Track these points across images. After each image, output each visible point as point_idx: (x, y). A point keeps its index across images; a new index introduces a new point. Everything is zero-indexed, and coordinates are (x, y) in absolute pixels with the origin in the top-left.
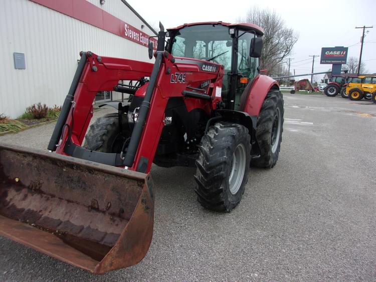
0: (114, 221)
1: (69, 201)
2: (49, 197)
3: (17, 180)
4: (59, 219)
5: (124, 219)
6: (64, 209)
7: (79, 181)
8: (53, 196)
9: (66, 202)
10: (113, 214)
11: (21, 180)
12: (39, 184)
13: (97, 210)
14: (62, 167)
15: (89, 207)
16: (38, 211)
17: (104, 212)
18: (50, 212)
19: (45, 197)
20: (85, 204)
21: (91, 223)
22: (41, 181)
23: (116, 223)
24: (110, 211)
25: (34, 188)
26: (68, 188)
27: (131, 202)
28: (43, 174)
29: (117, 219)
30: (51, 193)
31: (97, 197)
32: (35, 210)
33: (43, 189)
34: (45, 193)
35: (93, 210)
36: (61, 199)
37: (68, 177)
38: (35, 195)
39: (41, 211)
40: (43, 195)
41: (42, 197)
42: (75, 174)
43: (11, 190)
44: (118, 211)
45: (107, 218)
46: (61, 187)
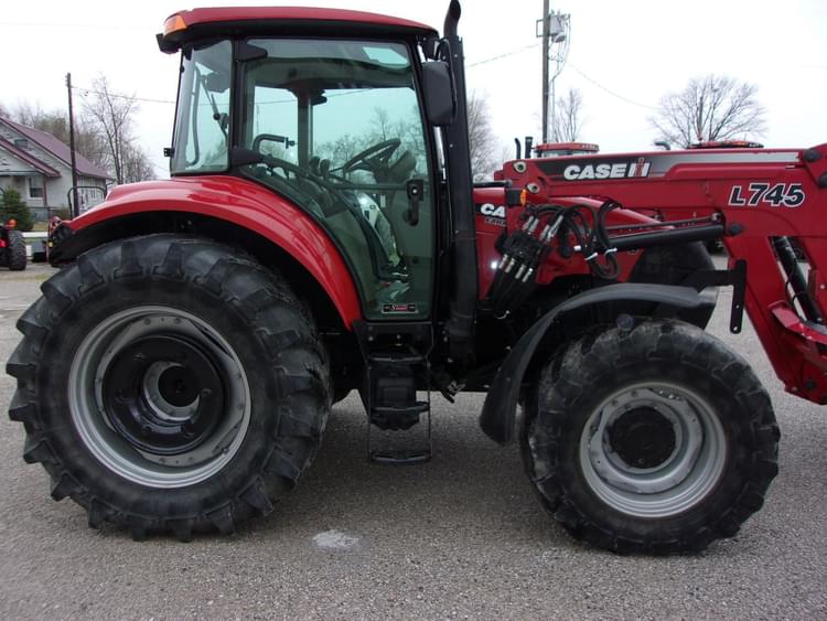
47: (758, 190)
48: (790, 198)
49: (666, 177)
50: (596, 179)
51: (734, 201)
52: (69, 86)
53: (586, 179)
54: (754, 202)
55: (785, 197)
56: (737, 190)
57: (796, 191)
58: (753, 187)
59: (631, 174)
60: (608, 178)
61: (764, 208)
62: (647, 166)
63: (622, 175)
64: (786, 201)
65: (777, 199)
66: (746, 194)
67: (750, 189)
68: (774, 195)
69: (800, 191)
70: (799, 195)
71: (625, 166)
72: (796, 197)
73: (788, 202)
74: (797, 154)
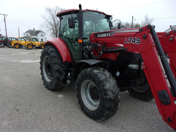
47: (130, 39)
48: (137, 41)
49: (113, 36)
50: (102, 37)
51: (125, 42)
52: (133, 18)
53: (101, 37)
54: (129, 42)
55: (136, 41)
56: (126, 39)
57: (138, 40)
58: (129, 38)
59: (107, 36)
60: (104, 37)
61: (131, 44)
62: (110, 34)
63: (106, 36)
64: (136, 42)
65: (134, 42)
66: (128, 40)
67: (129, 39)
68: (134, 41)
69: (139, 40)
70: (139, 41)
71: (106, 34)
72: (138, 41)
73: (137, 42)
74: (139, 29)
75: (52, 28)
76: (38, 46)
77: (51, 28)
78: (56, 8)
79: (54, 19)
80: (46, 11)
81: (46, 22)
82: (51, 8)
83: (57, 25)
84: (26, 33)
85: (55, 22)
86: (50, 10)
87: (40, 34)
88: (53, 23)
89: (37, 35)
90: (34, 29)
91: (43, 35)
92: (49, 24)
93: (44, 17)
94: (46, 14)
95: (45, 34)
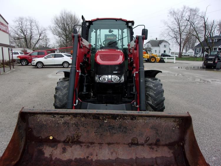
0: (153, 149)
1: (109, 144)
2: (88, 145)
3: (51, 138)
4: (109, 159)
5: (160, 145)
6: (107, 150)
7: (120, 128)
8: (92, 143)
9: (107, 145)
10: (151, 145)
11: (56, 137)
12: (78, 136)
13: (137, 144)
14: (104, 119)
15: (129, 144)
16: (86, 158)
17: (142, 145)
18: (97, 155)
19: (85, 146)
20: (125, 143)
21: (136, 154)
22: (80, 134)
23: (155, 149)
24: (148, 143)
25: (71, 141)
26: (109, 134)
27: (165, 133)
28: (82, 128)
29: (155, 147)
30: (91, 141)
31: (137, 136)
32: (82, 157)
33: (81, 139)
34: (83, 143)
35: (133, 146)
36: (100, 144)
37: (110, 126)
38: (73, 146)
39: (88, 157)
40: (81, 144)
41: (81, 146)
42: (117, 123)
43: (45, 147)
44: (154, 141)
45: (147, 148)
46: (101, 135)
75: (175, 36)
76: (146, 59)
77: (173, 36)
78: (183, 9)
79: (179, 24)
80: (169, 15)
81: (167, 29)
82: (176, 10)
83: (182, 31)
84: (147, 44)
85: (180, 28)
86: (174, 12)
87: (163, 44)
88: (178, 29)
89: (159, 46)
90: (156, 39)
91: (166, 45)
92: (172, 31)
93: (165, 23)
94: (169, 19)
95: (170, 44)
